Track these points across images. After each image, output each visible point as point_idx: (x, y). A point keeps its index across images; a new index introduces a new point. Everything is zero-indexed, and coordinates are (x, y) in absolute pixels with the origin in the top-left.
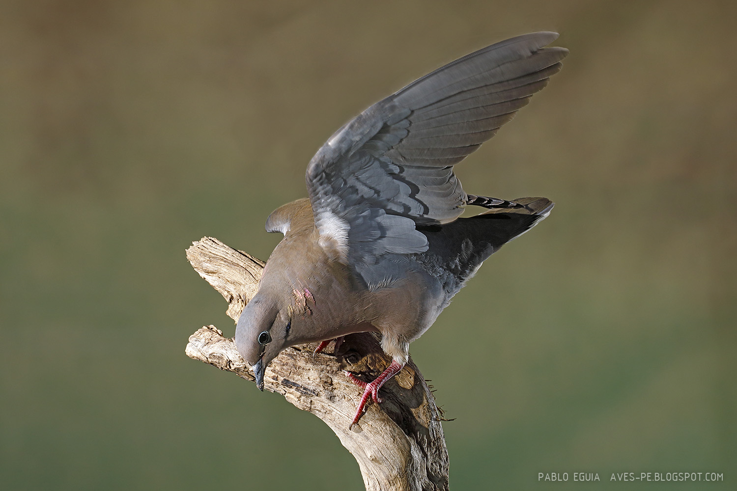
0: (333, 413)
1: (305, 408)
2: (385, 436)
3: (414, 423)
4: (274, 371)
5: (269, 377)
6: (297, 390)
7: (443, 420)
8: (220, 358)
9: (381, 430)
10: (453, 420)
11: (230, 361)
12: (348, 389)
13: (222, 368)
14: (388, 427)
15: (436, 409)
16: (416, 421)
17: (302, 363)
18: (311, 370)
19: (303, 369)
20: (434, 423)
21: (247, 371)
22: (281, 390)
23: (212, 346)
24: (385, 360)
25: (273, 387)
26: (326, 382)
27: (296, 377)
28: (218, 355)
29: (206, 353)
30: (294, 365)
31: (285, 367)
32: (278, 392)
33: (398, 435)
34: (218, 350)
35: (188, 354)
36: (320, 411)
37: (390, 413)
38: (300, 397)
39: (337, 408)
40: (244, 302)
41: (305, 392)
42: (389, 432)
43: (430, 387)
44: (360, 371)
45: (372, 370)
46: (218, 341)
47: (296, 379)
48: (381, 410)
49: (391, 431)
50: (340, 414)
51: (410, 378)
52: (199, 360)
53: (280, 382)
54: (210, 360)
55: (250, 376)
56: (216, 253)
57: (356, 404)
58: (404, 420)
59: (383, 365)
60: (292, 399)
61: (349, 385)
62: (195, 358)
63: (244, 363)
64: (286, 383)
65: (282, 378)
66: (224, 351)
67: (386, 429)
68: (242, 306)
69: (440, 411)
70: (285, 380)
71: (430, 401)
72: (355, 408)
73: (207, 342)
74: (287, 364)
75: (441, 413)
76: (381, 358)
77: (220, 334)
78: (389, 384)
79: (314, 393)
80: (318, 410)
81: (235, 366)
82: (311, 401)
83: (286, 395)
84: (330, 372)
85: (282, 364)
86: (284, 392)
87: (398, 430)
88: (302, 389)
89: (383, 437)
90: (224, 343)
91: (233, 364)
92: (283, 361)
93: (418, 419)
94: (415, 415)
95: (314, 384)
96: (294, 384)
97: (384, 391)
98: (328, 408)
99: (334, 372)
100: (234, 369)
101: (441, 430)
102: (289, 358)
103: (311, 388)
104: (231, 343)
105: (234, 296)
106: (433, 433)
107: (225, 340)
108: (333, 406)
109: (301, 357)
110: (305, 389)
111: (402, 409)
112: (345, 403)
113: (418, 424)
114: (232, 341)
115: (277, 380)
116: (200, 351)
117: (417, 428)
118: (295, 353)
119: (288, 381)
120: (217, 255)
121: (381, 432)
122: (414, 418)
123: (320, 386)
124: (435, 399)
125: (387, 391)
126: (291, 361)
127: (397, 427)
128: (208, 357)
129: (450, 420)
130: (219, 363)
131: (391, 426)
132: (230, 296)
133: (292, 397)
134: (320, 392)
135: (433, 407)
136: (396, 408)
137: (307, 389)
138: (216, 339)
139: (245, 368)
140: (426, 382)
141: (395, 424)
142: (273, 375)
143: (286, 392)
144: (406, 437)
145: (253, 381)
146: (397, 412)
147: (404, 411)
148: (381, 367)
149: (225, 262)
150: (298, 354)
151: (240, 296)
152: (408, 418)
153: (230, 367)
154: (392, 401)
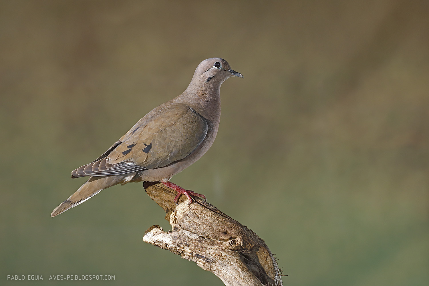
0: (223, 272)
1: (208, 269)
2: (251, 285)
3: (266, 277)
4: (190, 249)
5: (188, 253)
6: (203, 259)
7: (282, 276)
8: (162, 242)
9: (248, 281)
10: (287, 276)
11: (167, 244)
12: (231, 259)
13: (163, 248)
14: (252, 280)
15: (278, 270)
16: (267, 276)
17: (205, 245)
18: (211, 249)
19: (206, 248)
20: (277, 277)
21: (176, 250)
22: (194, 259)
23: (157, 236)
24: (251, 244)
25: (190, 258)
26: (219, 255)
27: (203, 253)
28: (160, 241)
29: (154, 240)
30: (201, 246)
31: (197, 247)
32: (193, 261)
33: (258, 284)
34: (161, 238)
35: (144, 240)
36: (215, 271)
37: (253, 272)
38: (205, 263)
39: (225, 269)
40: (174, 212)
41: (208, 261)
42: (253, 282)
43: (275, 258)
44: (237, 249)
45: (244, 249)
46: (161, 233)
47: (202, 253)
48: (249, 270)
49: (254, 282)
50: (226, 272)
51: (264, 253)
52: (150, 243)
53: (194, 256)
54: (156, 244)
55: (178, 252)
56: (159, 186)
57: (235, 267)
58: (261, 276)
59: (250, 246)
60: (200, 264)
61: (231, 257)
62: (148, 243)
63: (174, 245)
64: (197, 256)
65: (195, 253)
66: (163, 239)
67: (251, 280)
68: (173, 214)
69: (280, 271)
70: (196, 254)
71: (275, 265)
72: (234, 269)
73: (154, 234)
74: (198, 245)
75: (281, 272)
76: (248, 242)
77: (162, 229)
78: (253, 256)
79: (212, 261)
80: (214, 270)
81: (170, 247)
82: (211, 266)
83: (197, 262)
84: (221, 250)
85: (195, 245)
86: (196, 261)
87: (258, 281)
88: (206, 259)
89: (250, 285)
90: (164, 234)
91: (169, 246)
92: (196, 244)
93: (269, 275)
94: (267, 273)
95: (212, 256)
96: (202, 256)
97: (250, 260)
98: (220, 269)
99: (223, 250)
100: (169, 249)
101: (281, 281)
102: (199, 242)
103: (211, 258)
104: (168, 234)
105: (169, 209)
106: (277, 283)
107: (164, 233)
108: (222, 268)
109: (205, 242)
110: (207, 259)
111: (260, 270)
112: (229, 267)
113: (268, 278)
114: (168, 233)
115: (192, 254)
116: (151, 239)
117: (268, 280)
118: (202, 240)
119: (198, 255)
120: (160, 187)
121: (248, 282)
122: (266, 274)
123: (216, 257)
124: (277, 264)
125: (251, 260)
126: (200, 244)
127: (257, 279)
128: (155, 242)
129: (286, 276)
130: (161, 245)
131: (254, 279)
132: (166, 209)
133: (201, 263)
134: (216, 261)
135: (276, 269)
136: (257, 269)
137: (209, 259)
138: (159, 232)
139: (175, 248)
140: (273, 255)
141: (256, 278)
142: (190, 252)
143: (197, 261)
144: (262, 285)
145: (179, 255)
146: (257, 271)
147: (261, 271)
148: (248, 247)
149: (164, 190)
150: (204, 240)
151: (172, 209)
152: (263, 274)
153: (167, 248)
154: (254, 265)
